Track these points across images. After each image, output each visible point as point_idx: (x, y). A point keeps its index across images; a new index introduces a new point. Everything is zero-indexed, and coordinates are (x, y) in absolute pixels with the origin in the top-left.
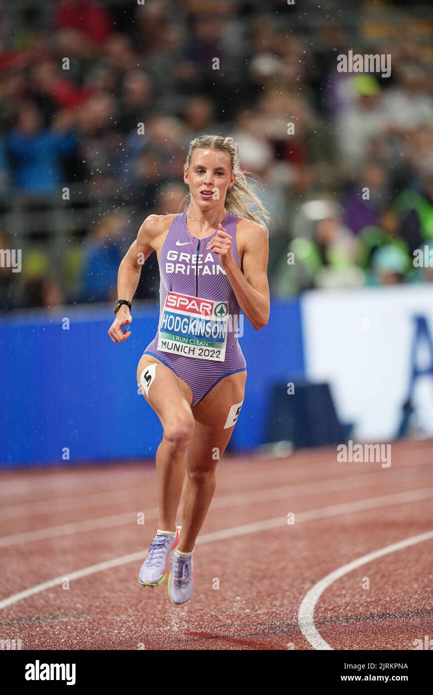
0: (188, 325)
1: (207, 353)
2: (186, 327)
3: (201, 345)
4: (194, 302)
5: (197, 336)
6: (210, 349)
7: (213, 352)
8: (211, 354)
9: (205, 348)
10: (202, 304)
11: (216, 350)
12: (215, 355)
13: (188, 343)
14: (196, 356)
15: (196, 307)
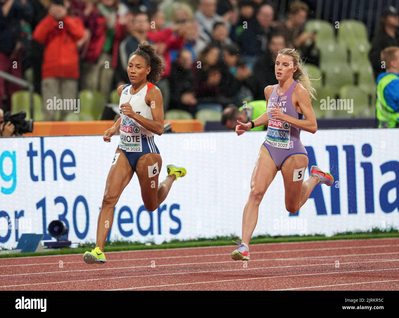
0: (274, 133)
1: (281, 145)
2: (273, 133)
3: (279, 142)
4: (275, 122)
5: (277, 138)
6: (283, 143)
7: (284, 145)
8: (283, 145)
9: (280, 143)
10: (278, 123)
11: (285, 144)
12: (285, 146)
13: (274, 141)
14: (277, 147)
15: (276, 125)
